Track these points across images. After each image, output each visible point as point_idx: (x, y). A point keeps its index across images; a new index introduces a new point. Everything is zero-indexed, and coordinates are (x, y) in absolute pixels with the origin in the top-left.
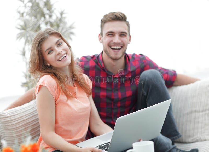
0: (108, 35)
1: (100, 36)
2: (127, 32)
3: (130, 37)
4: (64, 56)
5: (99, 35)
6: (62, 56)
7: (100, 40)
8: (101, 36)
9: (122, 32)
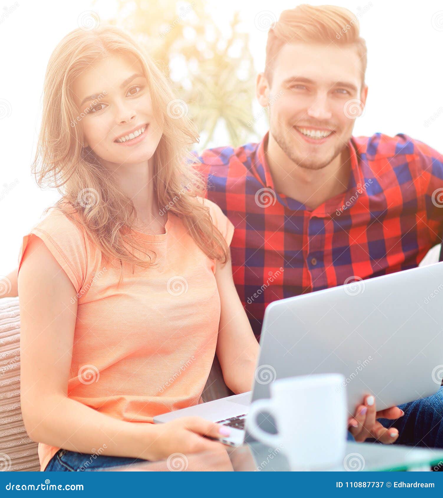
0: (293, 87)
1: (262, 79)
2: (357, 84)
3: (363, 94)
4: (137, 133)
5: (260, 77)
6: (132, 132)
7: (262, 97)
8: (264, 82)
9: (340, 84)
